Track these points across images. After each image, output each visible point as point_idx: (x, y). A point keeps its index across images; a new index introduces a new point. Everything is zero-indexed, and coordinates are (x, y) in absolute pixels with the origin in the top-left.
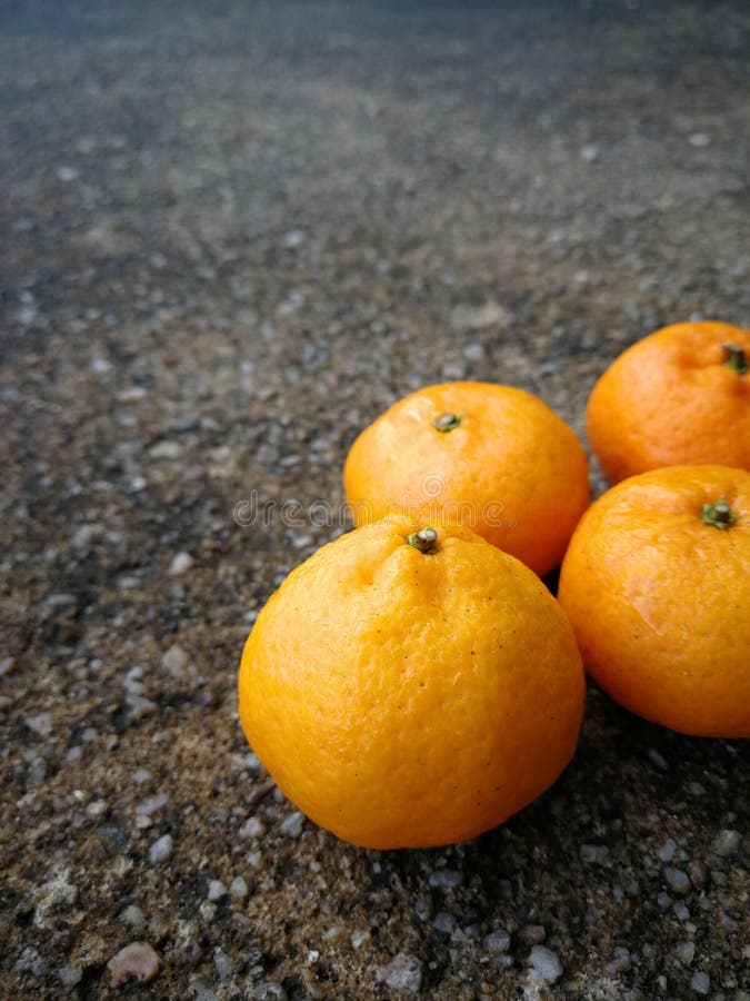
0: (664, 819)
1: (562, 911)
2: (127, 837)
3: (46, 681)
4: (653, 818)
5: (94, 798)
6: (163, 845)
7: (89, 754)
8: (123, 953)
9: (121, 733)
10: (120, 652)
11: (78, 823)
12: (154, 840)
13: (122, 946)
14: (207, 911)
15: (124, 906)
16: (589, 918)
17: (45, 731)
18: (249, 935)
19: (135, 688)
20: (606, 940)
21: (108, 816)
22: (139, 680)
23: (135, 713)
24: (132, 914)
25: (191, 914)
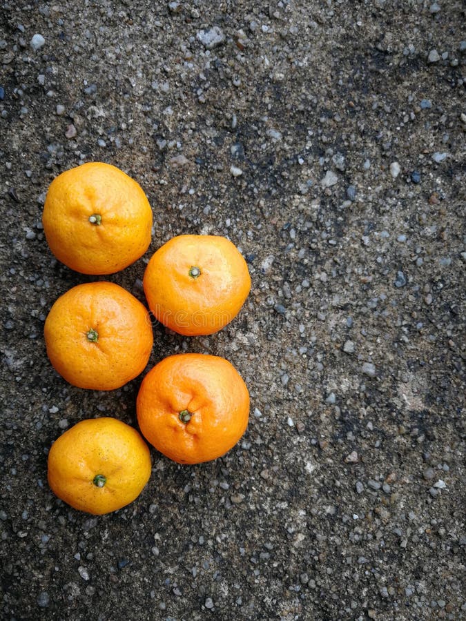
0: (58, 290)
1: (44, 248)
2: (109, 134)
3: (189, 113)
4: (59, 287)
5: (128, 125)
6: (103, 144)
7: (148, 126)
8: (75, 129)
9: (153, 137)
10: (193, 141)
11: (120, 120)
12: (105, 141)
13: (77, 129)
14: (77, 153)
15: (88, 131)
16: (39, 253)
17: (164, 112)
18: (67, 162)
19: (171, 144)
20: (32, 254)
21: (120, 129)
22: (175, 145)
23: (158, 142)
24: (85, 132)
25: (78, 148)
